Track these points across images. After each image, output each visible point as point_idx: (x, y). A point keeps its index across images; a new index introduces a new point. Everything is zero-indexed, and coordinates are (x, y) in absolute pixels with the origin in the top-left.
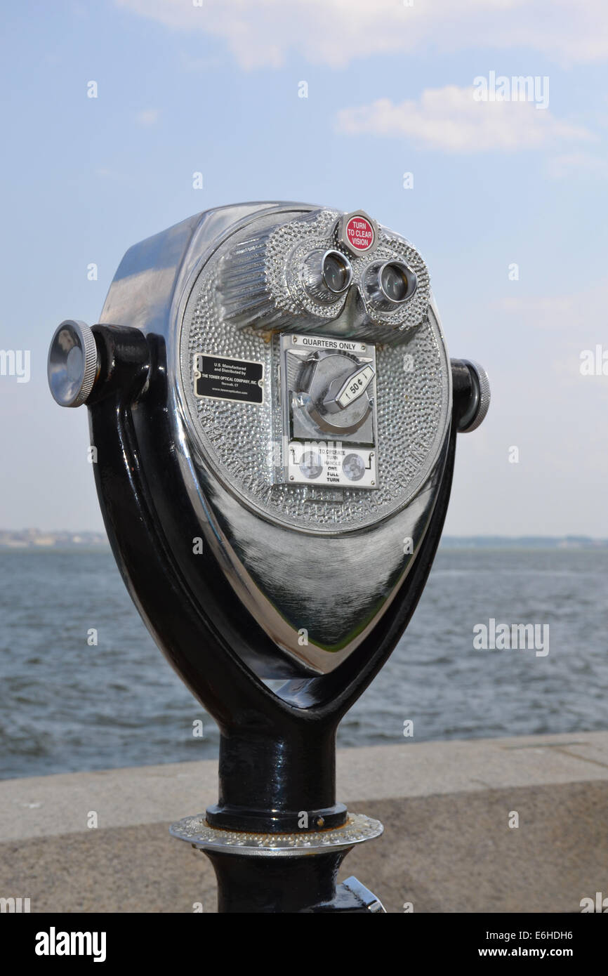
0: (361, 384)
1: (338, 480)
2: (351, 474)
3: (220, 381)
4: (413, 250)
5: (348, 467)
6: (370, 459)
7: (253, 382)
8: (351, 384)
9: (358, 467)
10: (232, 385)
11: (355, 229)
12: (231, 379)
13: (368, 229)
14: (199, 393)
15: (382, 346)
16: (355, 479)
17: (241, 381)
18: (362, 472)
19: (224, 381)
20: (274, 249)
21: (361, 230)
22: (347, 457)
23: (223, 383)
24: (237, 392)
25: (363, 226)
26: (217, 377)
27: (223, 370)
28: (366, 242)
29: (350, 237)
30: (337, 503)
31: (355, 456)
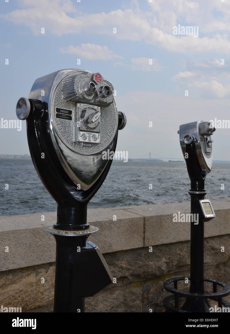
0: (97, 116)
1: (91, 141)
2: (94, 140)
3: (62, 114)
4: (110, 83)
5: (93, 138)
6: (99, 136)
7: (70, 115)
8: (95, 117)
9: (95, 138)
10: (64, 116)
11: (97, 77)
12: (64, 114)
13: (100, 77)
14: (56, 117)
15: (102, 107)
16: (95, 141)
17: (67, 115)
18: (97, 139)
19: (63, 114)
20: (77, 81)
21: (98, 77)
22: (93, 135)
23: (62, 115)
24: (66, 117)
25: (98, 76)
26: (61, 113)
27: (63, 112)
28: (99, 80)
29: (96, 79)
30: (90, 147)
31: (95, 135)
